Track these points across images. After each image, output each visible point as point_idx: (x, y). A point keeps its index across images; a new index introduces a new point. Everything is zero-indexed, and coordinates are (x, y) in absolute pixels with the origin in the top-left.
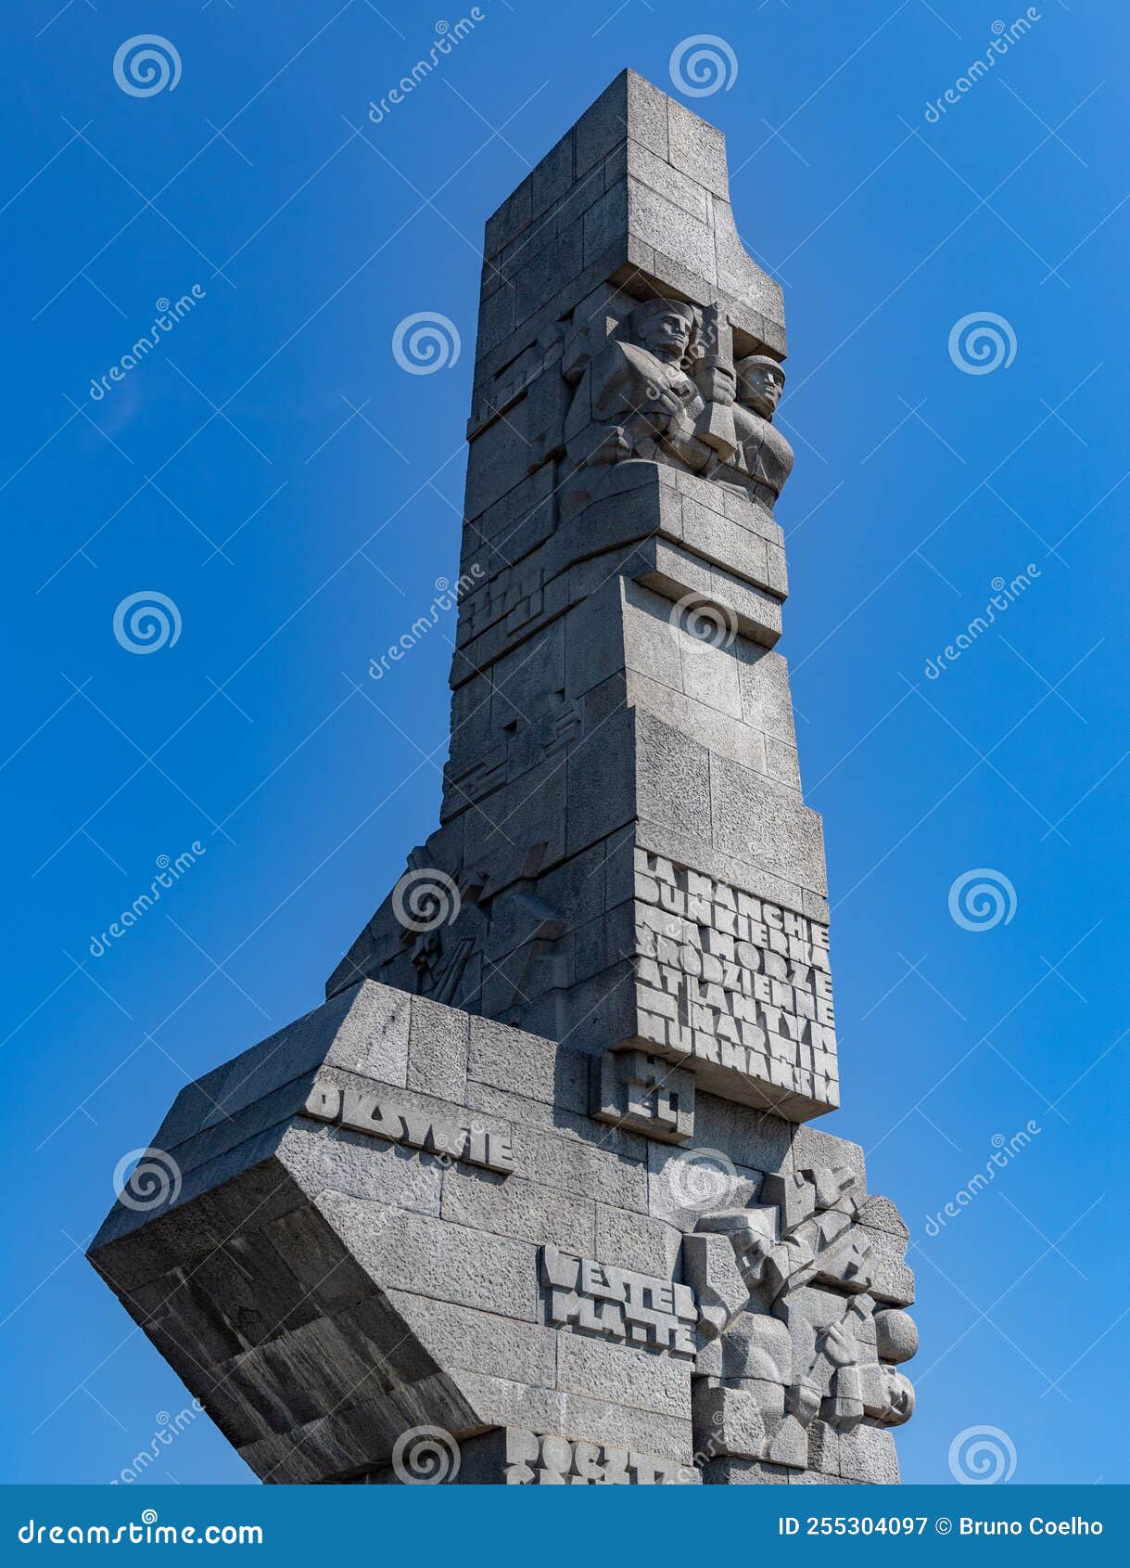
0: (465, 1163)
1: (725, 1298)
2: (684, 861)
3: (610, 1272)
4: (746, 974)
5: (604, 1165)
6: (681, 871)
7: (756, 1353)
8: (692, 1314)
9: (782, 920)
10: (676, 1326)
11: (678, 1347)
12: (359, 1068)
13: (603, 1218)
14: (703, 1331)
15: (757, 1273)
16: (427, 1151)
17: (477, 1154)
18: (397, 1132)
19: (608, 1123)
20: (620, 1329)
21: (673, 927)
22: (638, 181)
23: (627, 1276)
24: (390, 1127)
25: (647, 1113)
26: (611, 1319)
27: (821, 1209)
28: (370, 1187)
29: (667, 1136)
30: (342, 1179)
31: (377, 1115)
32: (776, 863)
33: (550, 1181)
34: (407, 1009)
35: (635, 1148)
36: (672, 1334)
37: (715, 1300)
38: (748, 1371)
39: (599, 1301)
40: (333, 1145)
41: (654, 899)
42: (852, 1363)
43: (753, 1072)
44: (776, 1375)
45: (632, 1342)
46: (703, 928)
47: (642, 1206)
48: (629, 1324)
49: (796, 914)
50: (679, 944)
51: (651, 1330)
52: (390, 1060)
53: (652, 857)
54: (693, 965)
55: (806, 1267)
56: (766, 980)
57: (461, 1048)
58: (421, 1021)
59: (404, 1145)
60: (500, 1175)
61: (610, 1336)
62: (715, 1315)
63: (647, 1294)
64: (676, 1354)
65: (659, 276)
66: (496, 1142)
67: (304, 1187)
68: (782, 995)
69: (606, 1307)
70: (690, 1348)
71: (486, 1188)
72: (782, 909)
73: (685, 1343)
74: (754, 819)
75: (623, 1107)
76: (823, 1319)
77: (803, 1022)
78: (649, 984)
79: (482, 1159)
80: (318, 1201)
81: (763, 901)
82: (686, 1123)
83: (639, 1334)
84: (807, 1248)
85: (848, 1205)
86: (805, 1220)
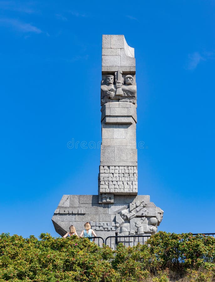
0: (78, 214)
1: (119, 222)
2: (109, 165)
3: (101, 223)
4: (121, 178)
5: (101, 209)
6: (109, 167)
7: (124, 229)
8: (115, 225)
9: (128, 168)
10: (112, 227)
11: (112, 230)
12: (63, 206)
13: (101, 216)
14: (116, 227)
15: (125, 218)
16: (73, 214)
17: (80, 212)
18: (68, 213)
19: (100, 203)
20: (103, 229)
21: (107, 175)
22: (104, 55)
23: (103, 222)
24: (67, 212)
25: (106, 201)
26: (101, 228)
27: (137, 207)
28: (65, 220)
29: (110, 203)
30: (61, 220)
31: (65, 211)
32: (127, 159)
33: (92, 213)
34: (69, 197)
35: (106, 206)
36: (111, 229)
37: (118, 223)
38: (122, 231)
39: (99, 227)
40: (59, 216)
41: (104, 172)
42: (141, 227)
43: (121, 192)
44: (127, 230)
45: (105, 231)
46: (113, 174)
47: (107, 213)
48: (104, 228)
49: (131, 166)
50: (108, 177)
51: (108, 228)
52: (67, 204)
53: (103, 166)
54: (110, 179)
55: (134, 215)
56: (124, 178)
57: (78, 200)
58: (72, 198)
59: (69, 214)
60: (84, 214)
61: (101, 230)
62: (118, 225)
63: (107, 224)
64: (112, 231)
65: (108, 71)
66: (82, 210)
67: (56, 222)
69: (100, 227)
70: (115, 230)
71: (82, 216)
72: (128, 166)
73: (113, 229)
74: (123, 154)
75: (102, 201)
76: (136, 222)
77: (131, 182)
78: (102, 184)
79: (80, 213)
80: (57, 223)
81: (124, 166)
82: (112, 201)
83: (105, 229)
84: (133, 213)
85: (142, 205)
86: (134, 209)
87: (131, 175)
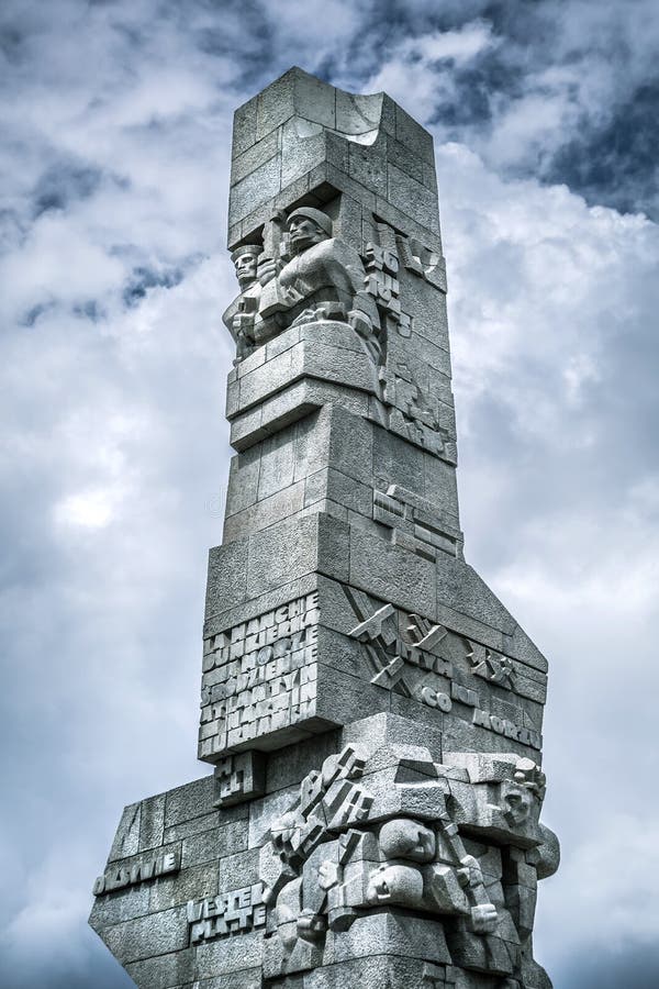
4: (262, 670)
5: (225, 834)
6: (228, 634)
8: (261, 900)
9: (288, 611)
10: (252, 912)
11: (255, 924)
14: (268, 907)
16: (139, 883)
17: (159, 870)
18: (126, 881)
20: (226, 930)
21: (220, 674)
22: (235, 184)
23: (226, 897)
24: (123, 881)
25: (230, 792)
26: (221, 927)
27: (326, 787)
28: (120, 916)
30: (110, 919)
31: (119, 879)
32: (285, 575)
33: (198, 861)
34: (139, 809)
35: (244, 810)
36: (250, 917)
37: (266, 885)
39: (214, 920)
40: (108, 904)
41: (212, 665)
42: (334, 885)
44: (290, 917)
45: (231, 934)
46: (239, 660)
47: (245, 845)
48: (229, 923)
49: (297, 600)
50: (225, 682)
51: (238, 921)
52: (132, 843)
53: (213, 638)
54: (231, 688)
55: (316, 832)
56: (274, 663)
57: (162, 813)
58: (145, 812)
59: (129, 887)
61: (222, 937)
63: (238, 900)
64: (255, 928)
66: (167, 858)
68: (282, 666)
69: (218, 921)
72: (287, 605)
73: (259, 919)
77: (295, 673)
78: (206, 722)
79: (162, 872)
81: (276, 610)
82: (248, 785)
83: (235, 927)
84: (314, 820)
85: (345, 772)
86: (315, 802)
87: (296, 640)
